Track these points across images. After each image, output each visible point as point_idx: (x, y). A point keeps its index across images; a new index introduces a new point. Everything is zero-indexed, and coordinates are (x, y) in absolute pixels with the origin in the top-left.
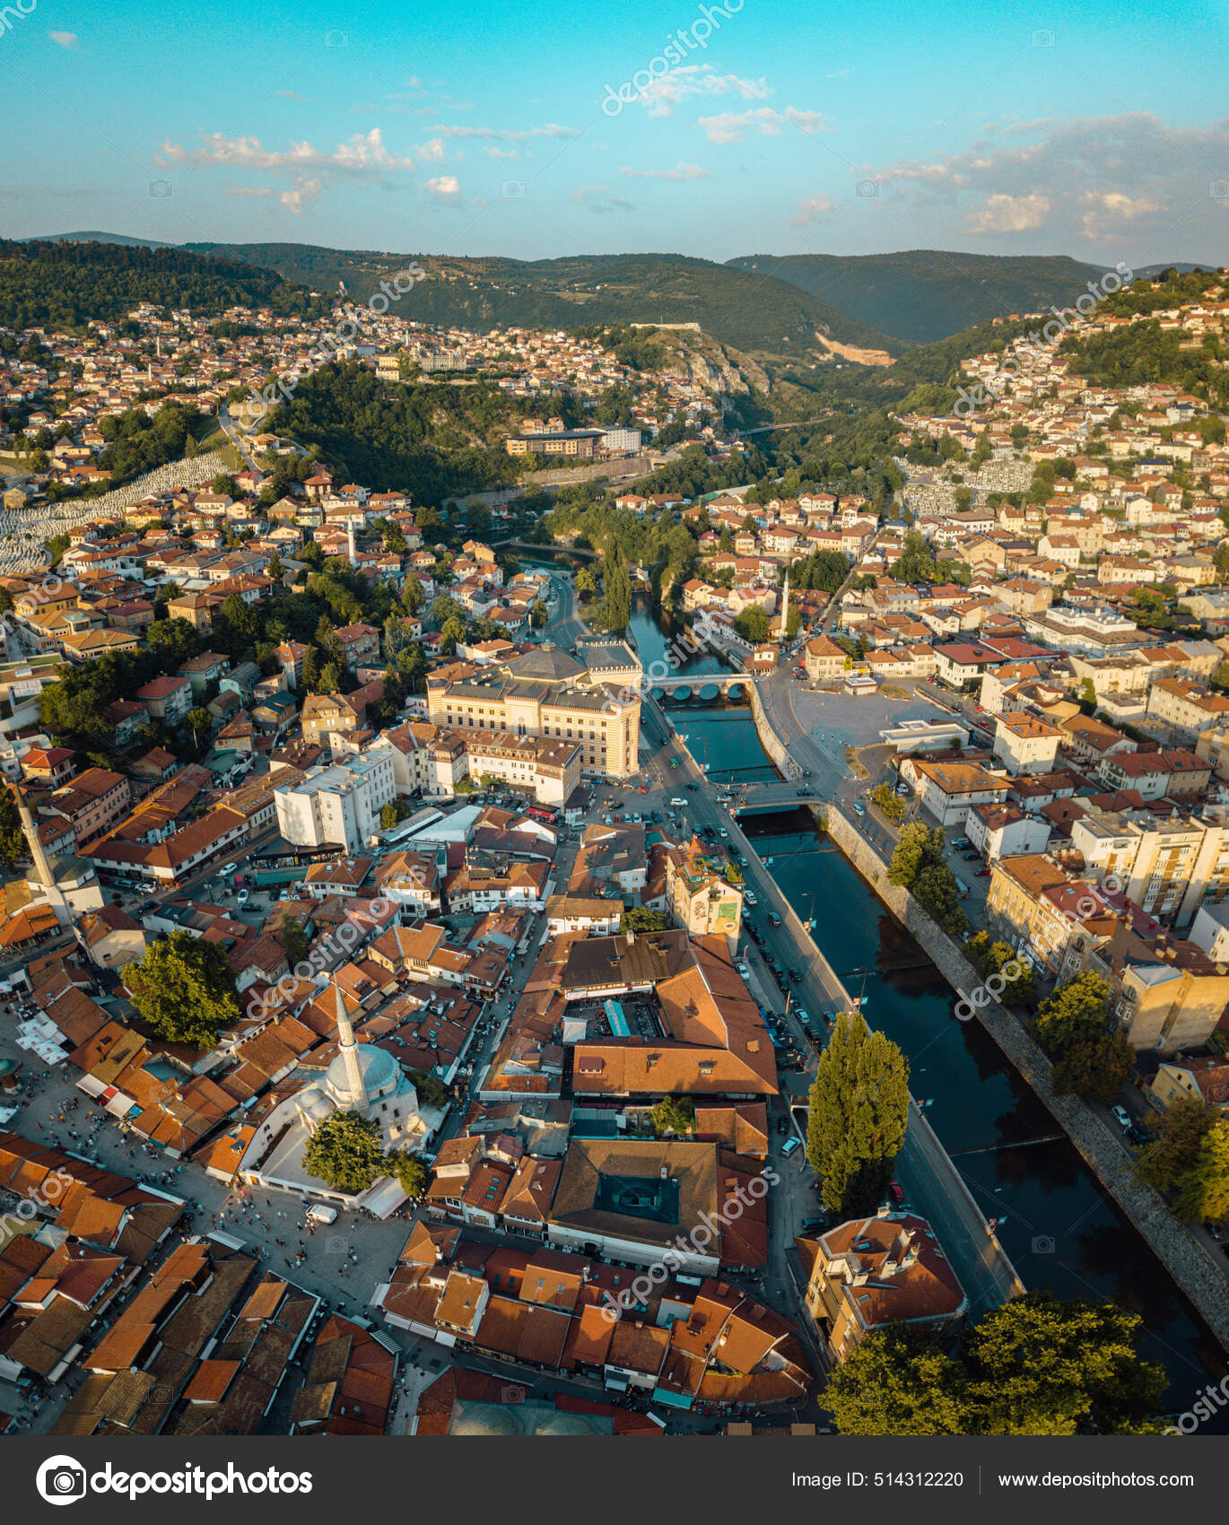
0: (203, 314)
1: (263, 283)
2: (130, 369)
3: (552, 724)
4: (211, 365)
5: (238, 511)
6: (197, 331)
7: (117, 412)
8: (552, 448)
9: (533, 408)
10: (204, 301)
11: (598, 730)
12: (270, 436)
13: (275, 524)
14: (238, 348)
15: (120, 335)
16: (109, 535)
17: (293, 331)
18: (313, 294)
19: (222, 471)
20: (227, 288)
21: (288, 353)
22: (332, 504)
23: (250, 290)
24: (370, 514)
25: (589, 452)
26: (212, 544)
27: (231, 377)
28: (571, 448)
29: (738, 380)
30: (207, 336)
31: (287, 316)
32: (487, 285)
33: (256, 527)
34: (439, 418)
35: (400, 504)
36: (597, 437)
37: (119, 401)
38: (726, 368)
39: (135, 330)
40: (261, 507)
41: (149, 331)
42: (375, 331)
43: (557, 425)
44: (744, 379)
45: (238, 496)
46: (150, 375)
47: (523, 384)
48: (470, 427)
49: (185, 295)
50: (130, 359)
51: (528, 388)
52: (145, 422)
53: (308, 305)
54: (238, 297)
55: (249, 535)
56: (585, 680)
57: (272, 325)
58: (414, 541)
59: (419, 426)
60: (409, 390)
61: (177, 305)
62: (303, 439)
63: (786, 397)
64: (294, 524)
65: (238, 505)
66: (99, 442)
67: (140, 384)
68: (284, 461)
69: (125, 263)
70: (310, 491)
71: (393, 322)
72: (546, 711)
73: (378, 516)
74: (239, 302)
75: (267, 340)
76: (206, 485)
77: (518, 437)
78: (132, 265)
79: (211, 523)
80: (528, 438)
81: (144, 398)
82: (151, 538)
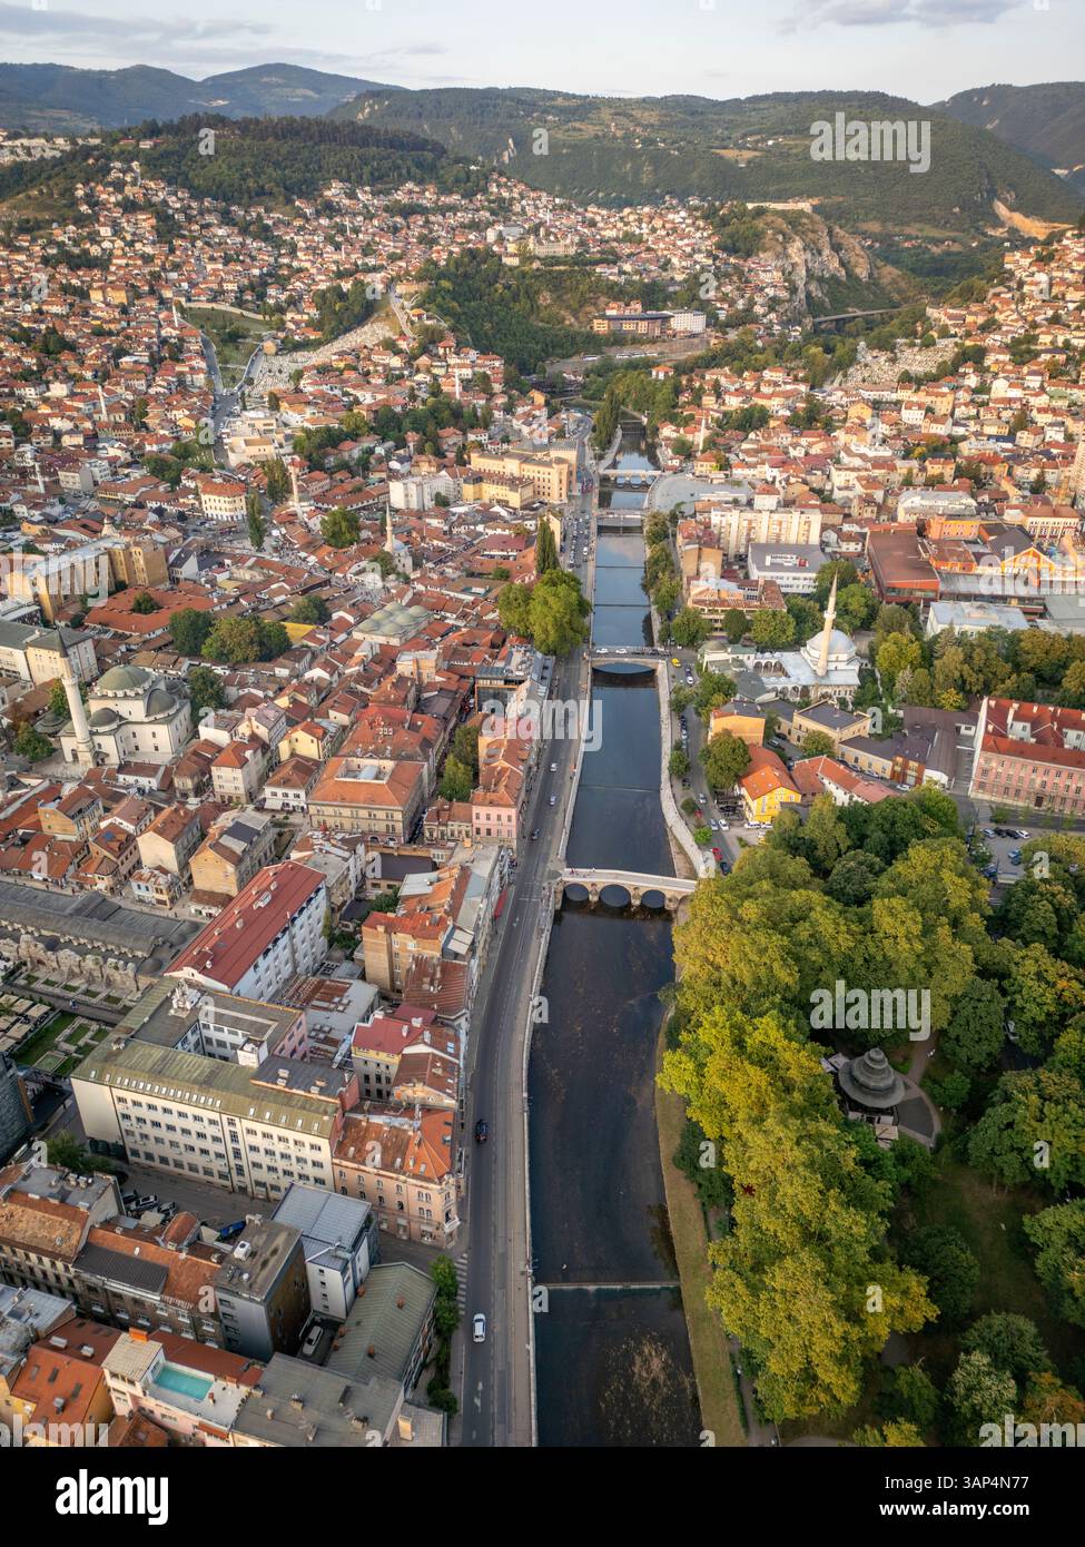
0: (380, 192)
1: (429, 156)
2: (330, 248)
3: (526, 474)
4: (389, 245)
5: (396, 362)
6: (377, 208)
7: (323, 286)
8: (628, 327)
9: (617, 293)
10: (380, 178)
11: (547, 477)
12: (420, 311)
13: (418, 371)
14: (409, 228)
15: (318, 214)
16: (324, 370)
17: (453, 209)
18: (473, 167)
19: (389, 334)
20: (400, 162)
21: (448, 232)
22: (453, 360)
23: (419, 165)
24: (476, 369)
25: (657, 332)
26: (380, 381)
27: (401, 258)
28: (643, 327)
29: (837, 265)
30: (385, 214)
31: (450, 192)
32: (653, 142)
33: (406, 373)
34: (545, 298)
35: (497, 364)
36: (666, 319)
37: (323, 278)
38: (827, 252)
39: (329, 209)
40: (411, 359)
41: (340, 210)
42: (523, 209)
43: (637, 307)
44: (842, 264)
45: (398, 352)
46: (344, 255)
47: (616, 270)
48: (567, 308)
49: (367, 170)
50: (329, 239)
51: (622, 272)
52: (342, 296)
53: (468, 179)
54: (409, 172)
55: (401, 377)
56: (547, 455)
57: (436, 202)
58: (497, 387)
59: (528, 306)
60: (524, 275)
61: (360, 182)
62: (445, 312)
63: (885, 281)
64: (428, 371)
65: (397, 358)
66: (314, 312)
67: (336, 262)
68: (427, 329)
69: (317, 139)
70: (441, 351)
71: (539, 198)
72: (524, 466)
73: (482, 370)
74: (410, 177)
75: (432, 218)
76: (378, 345)
77: (604, 317)
78: (322, 139)
79: (380, 369)
80: (610, 319)
81: (340, 275)
82: (346, 375)
